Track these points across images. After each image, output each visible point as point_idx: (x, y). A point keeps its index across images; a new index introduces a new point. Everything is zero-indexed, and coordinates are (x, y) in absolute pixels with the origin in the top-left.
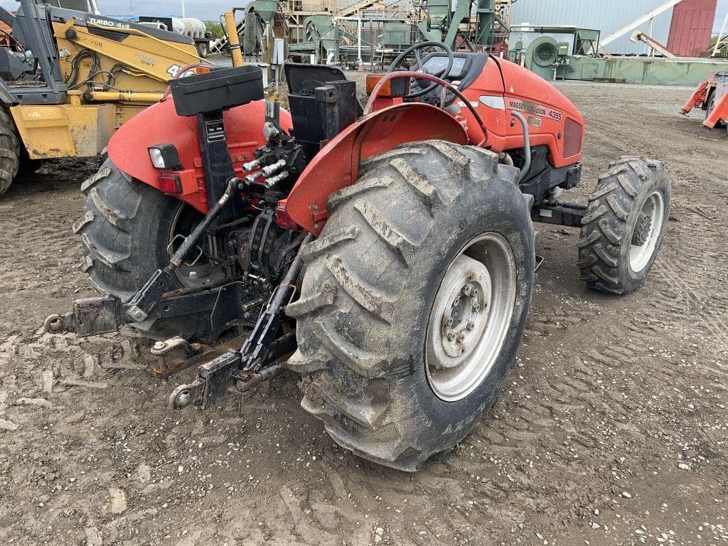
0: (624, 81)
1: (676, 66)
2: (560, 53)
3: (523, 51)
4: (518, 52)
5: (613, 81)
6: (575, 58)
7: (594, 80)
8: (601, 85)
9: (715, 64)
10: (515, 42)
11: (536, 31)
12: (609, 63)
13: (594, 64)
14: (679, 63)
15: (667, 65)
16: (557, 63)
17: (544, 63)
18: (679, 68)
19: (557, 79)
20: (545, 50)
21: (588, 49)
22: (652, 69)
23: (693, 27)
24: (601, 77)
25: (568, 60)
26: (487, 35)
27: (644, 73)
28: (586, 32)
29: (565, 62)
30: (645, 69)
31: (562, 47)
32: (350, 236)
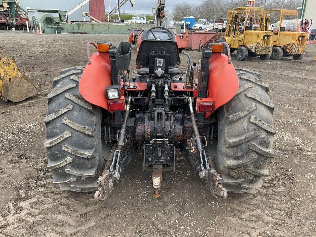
0: (86, 33)
1: (104, 26)
2: (56, 22)
3: (36, 21)
4: (34, 21)
5: (81, 33)
6: (63, 24)
7: (73, 33)
8: (77, 35)
9: (117, 25)
10: (32, 17)
11: (39, 11)
12: (78, 25)
13: (72, 26)
14: (105, 25)
15: (100, 25)
16: (56, 26)
17: (50, 26)
18: (105, 26)
19: (57, 33)
20: (49, 20)
21: (64, 19)
22: (95, 27)
23: (98, 10)
24: (76, 31)
25: (61, 25)
26: (15, 13)
27: (93, 30)
28: (62, 12)
29: (59, 25)
30: (93, 28)
31: (56, 19)
32: (256, 108)
